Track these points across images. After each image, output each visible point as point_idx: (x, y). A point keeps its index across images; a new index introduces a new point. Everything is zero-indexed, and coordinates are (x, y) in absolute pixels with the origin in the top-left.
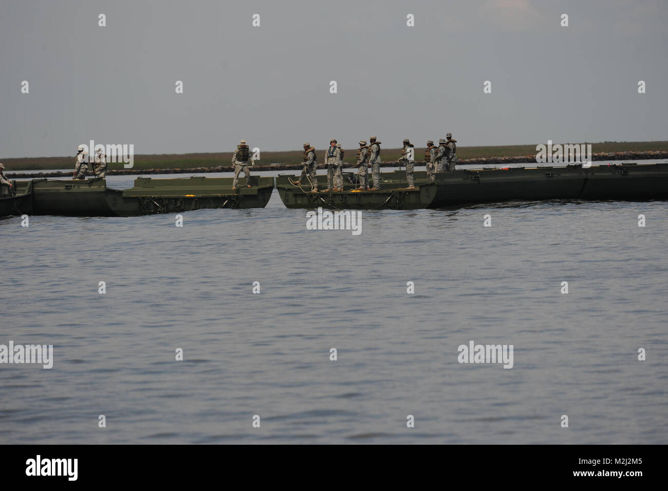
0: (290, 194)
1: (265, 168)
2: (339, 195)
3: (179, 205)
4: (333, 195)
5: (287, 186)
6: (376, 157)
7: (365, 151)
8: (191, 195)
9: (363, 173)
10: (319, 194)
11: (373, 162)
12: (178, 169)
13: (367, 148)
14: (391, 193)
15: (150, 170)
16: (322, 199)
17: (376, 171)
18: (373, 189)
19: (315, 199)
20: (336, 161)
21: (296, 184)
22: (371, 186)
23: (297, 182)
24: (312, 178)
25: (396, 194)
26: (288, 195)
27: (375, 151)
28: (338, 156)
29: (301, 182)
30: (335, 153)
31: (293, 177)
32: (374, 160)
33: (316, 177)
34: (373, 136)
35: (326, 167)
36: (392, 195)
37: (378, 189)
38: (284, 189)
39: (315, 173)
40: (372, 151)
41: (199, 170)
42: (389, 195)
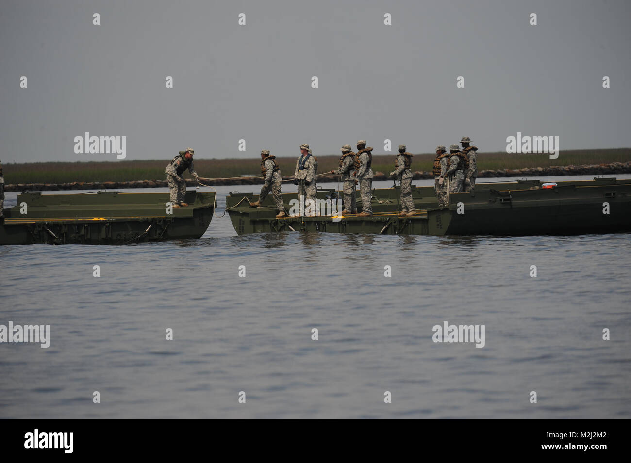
0: (247, 220)
1: (233, 181)
2: (316, 222)
3: (84, 233)
4: (307, 221)
5: (242, 210)
6: (367, 170)
7: (348, 160)
8: (101, 219)
9: (349, 191)
10: (287, 221)
11: (361, 177)
12: (111, 183)
13: (352, 156)
14: (388, 221)
15: (71, 184)
16: (290, 227)
17: (366, 189)
18: (363, 214)
19: (281, 227)
20: (308, 175)
21: (255, 206)
22: (360, 210)
23: (256, 203)
24: (276, 198)
25: (395, 222)
26: (244, 222)
27: (365, 162)
28: (312, 168)
29: (260, 203)
30: (307, 164)
31: (250, 196)
32: (364, 175)
33: (280, 196)
34: (362, 141)
35: (296, 182)
36: (389, 223)
37: (369, 214)
38: (237, 213)
39: (279, 191)
40: (361, 162)
41: (141, 183)
42: (385, 223)
